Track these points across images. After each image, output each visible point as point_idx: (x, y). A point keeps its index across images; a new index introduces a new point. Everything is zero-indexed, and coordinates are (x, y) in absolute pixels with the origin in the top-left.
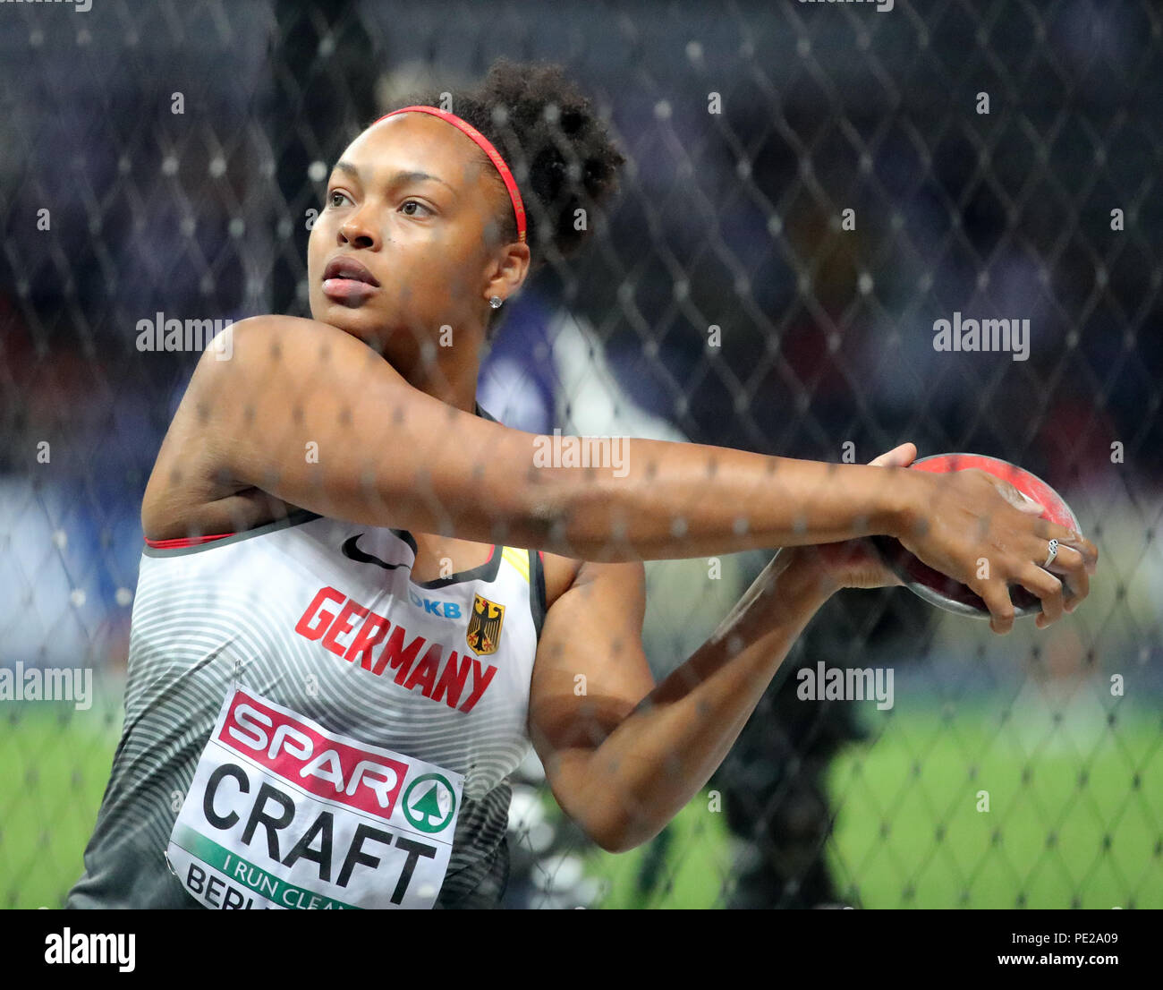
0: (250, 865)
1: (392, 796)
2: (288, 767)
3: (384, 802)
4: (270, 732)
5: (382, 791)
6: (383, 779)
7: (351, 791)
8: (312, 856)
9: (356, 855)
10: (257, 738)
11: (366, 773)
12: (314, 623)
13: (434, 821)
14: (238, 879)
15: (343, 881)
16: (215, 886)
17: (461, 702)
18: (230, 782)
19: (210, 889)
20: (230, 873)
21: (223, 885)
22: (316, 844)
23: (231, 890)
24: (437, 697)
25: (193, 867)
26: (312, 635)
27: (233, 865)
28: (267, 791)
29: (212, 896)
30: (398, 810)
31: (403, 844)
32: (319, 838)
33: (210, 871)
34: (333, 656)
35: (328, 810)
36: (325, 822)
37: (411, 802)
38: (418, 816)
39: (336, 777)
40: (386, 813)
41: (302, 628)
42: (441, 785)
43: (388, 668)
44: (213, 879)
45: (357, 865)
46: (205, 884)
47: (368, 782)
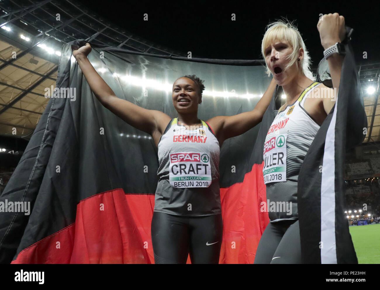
0: (183, 177)
1: (199, 158)
2: (182, 160)
3: (199, 160)
4: (177, 157)
5: (198, 158)
6: (197, 156)
7: (193, 160)
8: (191, 171)
9: (198, 169)
10: (176, 159)
11: (194, 156)
12: (175, 140)
13: (206, 161)
14: (182, 180)
15: (197, 173)
16: (179, 183)
17: (203, 142)
18: (175, 167)
19: (179, 184)
20: (181, 180)
21: (180, 182)
22: (191, 169)
23: (182, 182)
24: (199, 142)
25: (175, 183)
26: (176, 141)
27: (181, 179)
28: (181, 165)
29: (179, 185)
30: (201, 160)
31: (203, 165)
32: (191, 168)
33: (177, 182)
34: (181, 142)
35: (191, 163)
36: (191, 165)
37: (202, 159)
38: (204, 161)
39: (190, 158)
40: (199, 161)
41: (174, 141)
42: (206, 155)
43: (190, 141)
44: (178, 183)
45: (198, 170)
46: (178, 184)
47: (195, 158)
